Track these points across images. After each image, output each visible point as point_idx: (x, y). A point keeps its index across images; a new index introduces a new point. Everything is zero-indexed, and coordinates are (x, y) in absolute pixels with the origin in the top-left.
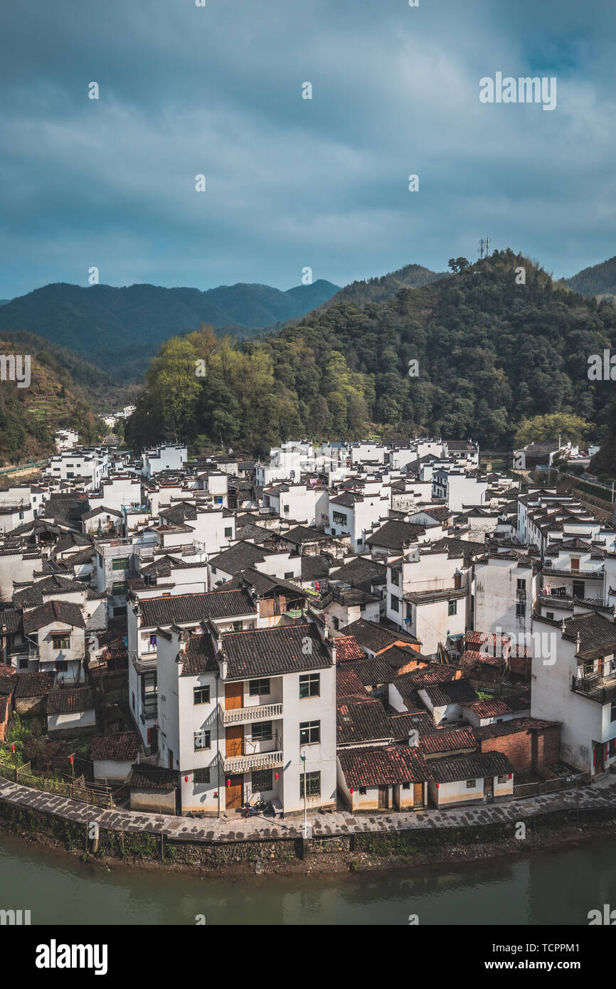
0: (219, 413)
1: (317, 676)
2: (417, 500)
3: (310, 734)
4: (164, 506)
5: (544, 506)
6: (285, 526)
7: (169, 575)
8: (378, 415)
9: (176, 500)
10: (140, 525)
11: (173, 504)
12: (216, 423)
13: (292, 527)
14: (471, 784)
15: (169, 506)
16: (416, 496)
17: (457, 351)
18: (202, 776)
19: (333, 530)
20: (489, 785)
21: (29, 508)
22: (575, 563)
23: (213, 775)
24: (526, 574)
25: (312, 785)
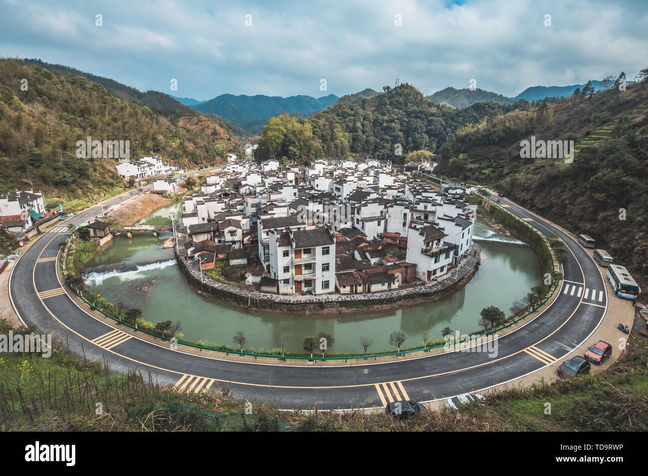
0: (291, 148)
1: (328, 247)
2: (368, 183)
3: (326, 268)
4: (270, 184)
5: (415, 186)
6: (317, 192)
7: (273, 210)
8: (353, 150)
10: (261, 191)
11: (274, 183)
12: (290, 152)
13: (319, 193)
14: (383, 285)
15: (272, 184)
16: (367, 181)
17: (385, 124)
18: (286, 281)
19: (335, 194)
20: (389, 285)
21: (219, 184)
22: (426, 207)
23: (290, 281)
24: (407, 211)
25: (326, 285)
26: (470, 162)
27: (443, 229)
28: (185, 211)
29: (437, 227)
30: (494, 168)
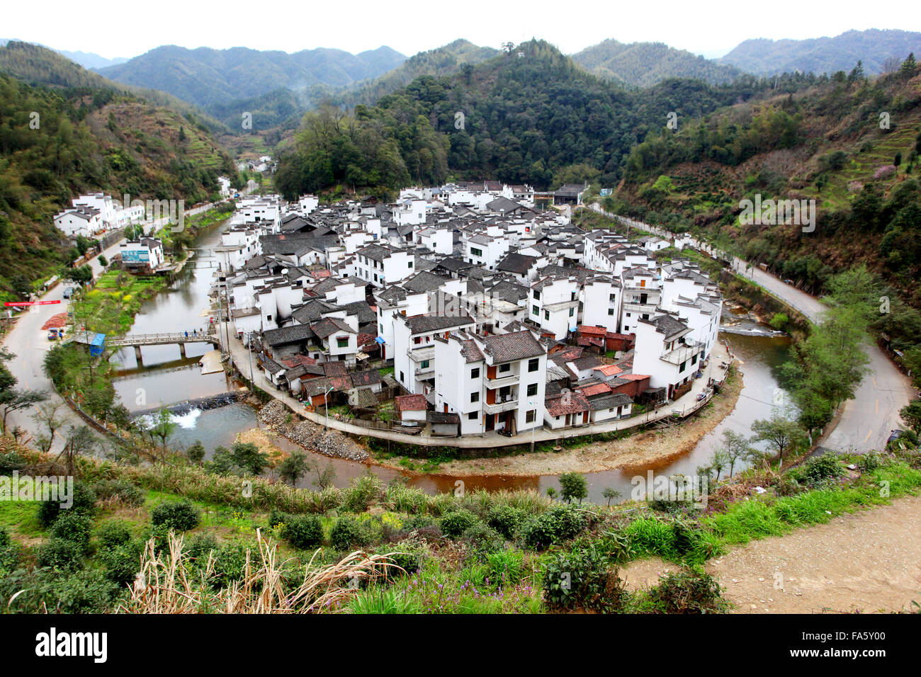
0: (351, 166)
1: (538, 360)
2: (520, 237)
3: (532, 390)
4: (359, 247)
5: (605, 241)
6: (439, 258)
7: (405, 299)
9: (367, 243)
10: (340, 259)
11: (365, 246)
12: (350, 175)
13: (443, 259)
14: (611, 410)
15: (363, 246)
16: (519, 234)
17: (509, 115)
18: (473, 415)
19: (471, 260)
20: (619, 411)
21: (245, 246)
22: (643, 283)
23: (480, 415)
24: (616, 291)
25: (530, 416)
26: (672, 191)
27: (685, 320)
28: (234, 306)
29: (676, 318)
30: (714, 201)
